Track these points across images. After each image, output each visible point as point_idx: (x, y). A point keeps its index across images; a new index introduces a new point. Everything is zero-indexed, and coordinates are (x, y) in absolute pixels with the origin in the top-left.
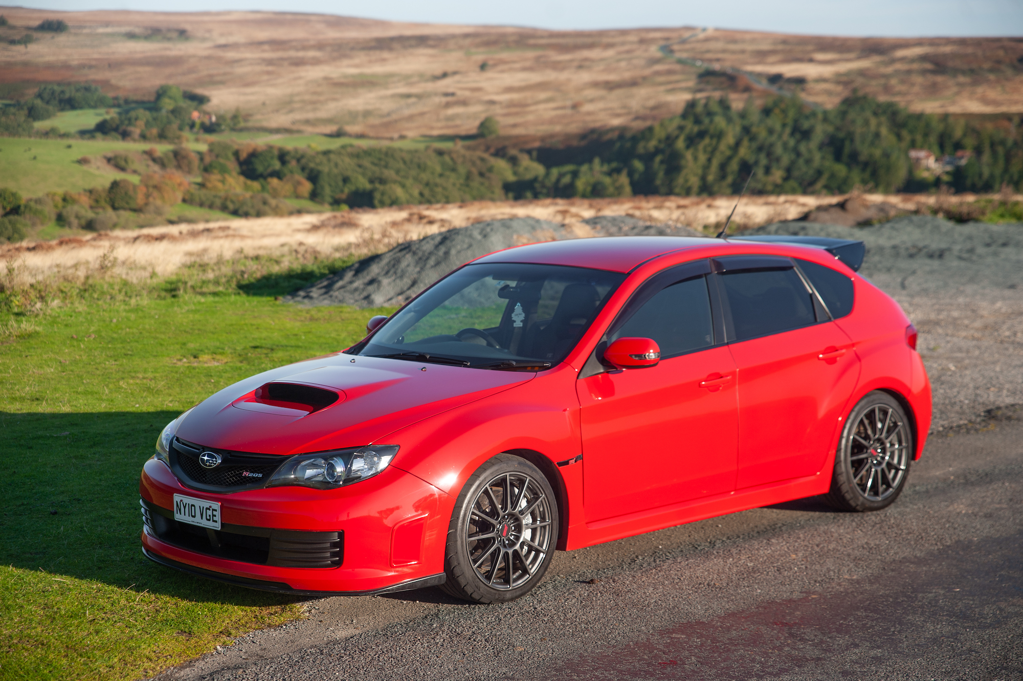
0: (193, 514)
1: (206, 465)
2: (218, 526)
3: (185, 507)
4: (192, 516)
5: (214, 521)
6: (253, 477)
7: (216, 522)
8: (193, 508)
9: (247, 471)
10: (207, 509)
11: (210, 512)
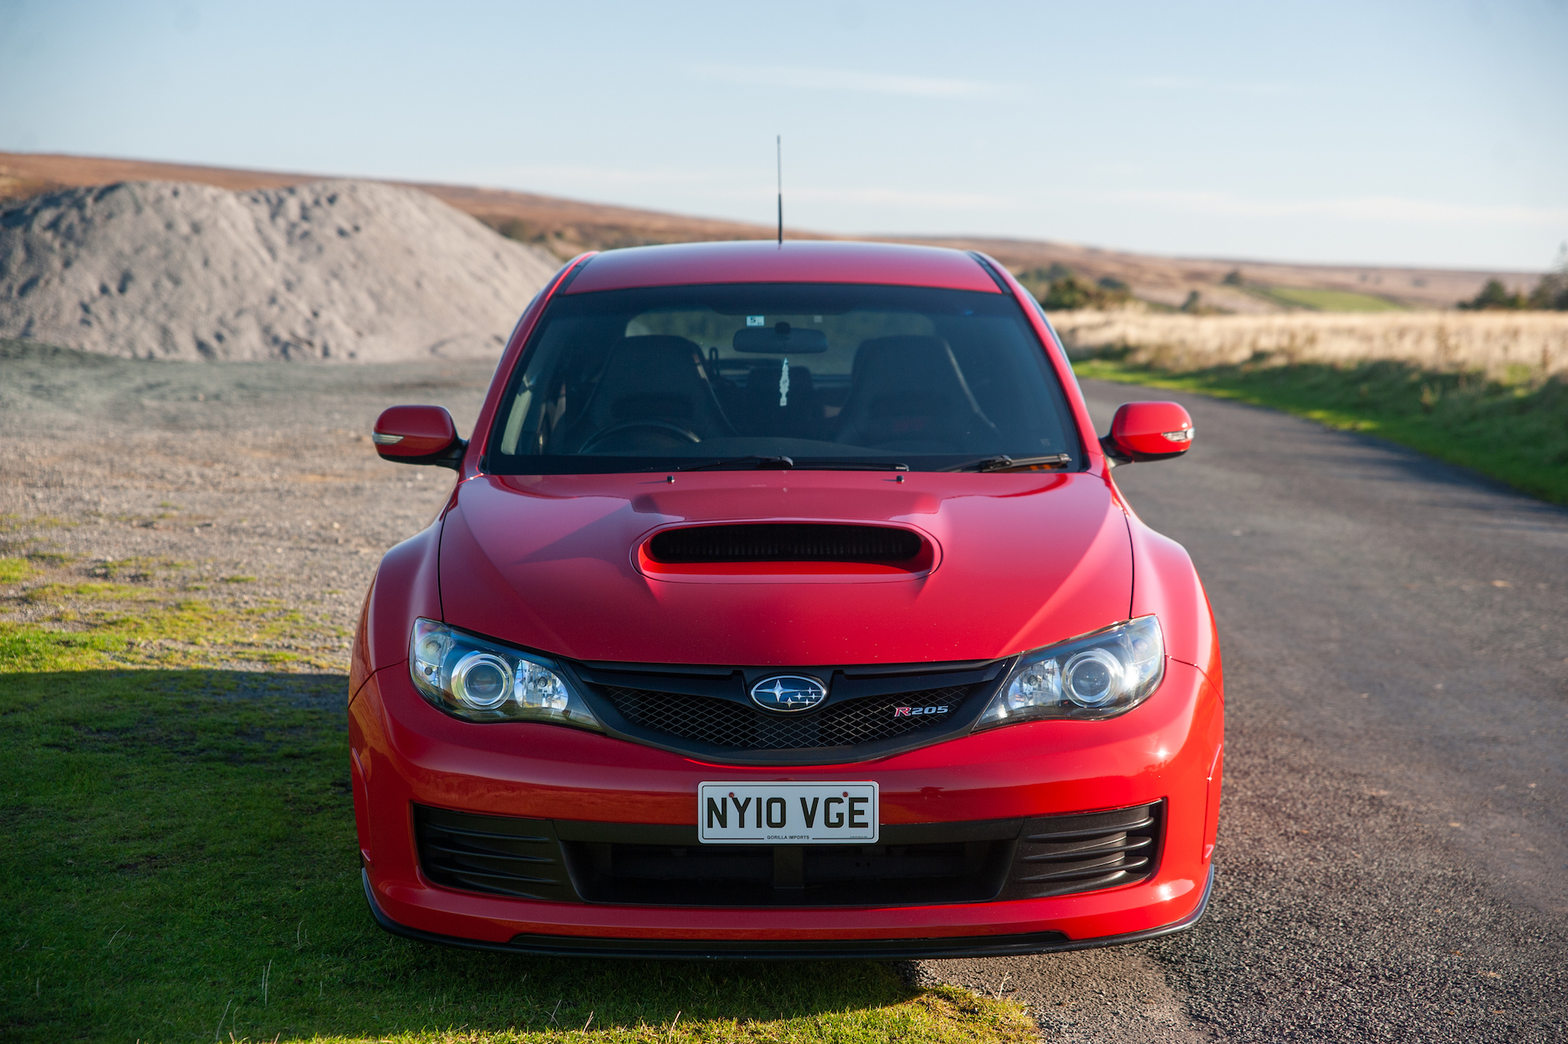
0: (776, 818)
1: (785, 706)
2: (870, 835)
3: (742, 810)
4: (771, 824)
5: (852, 824)
6: (924, 717)
7: (865, 825)
8: (776, 807)
9: (899, 705)
10: (828, 801)
11: (835, 808)
